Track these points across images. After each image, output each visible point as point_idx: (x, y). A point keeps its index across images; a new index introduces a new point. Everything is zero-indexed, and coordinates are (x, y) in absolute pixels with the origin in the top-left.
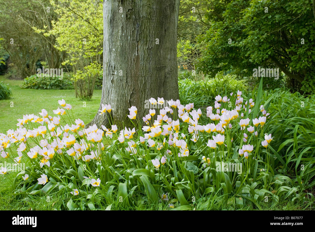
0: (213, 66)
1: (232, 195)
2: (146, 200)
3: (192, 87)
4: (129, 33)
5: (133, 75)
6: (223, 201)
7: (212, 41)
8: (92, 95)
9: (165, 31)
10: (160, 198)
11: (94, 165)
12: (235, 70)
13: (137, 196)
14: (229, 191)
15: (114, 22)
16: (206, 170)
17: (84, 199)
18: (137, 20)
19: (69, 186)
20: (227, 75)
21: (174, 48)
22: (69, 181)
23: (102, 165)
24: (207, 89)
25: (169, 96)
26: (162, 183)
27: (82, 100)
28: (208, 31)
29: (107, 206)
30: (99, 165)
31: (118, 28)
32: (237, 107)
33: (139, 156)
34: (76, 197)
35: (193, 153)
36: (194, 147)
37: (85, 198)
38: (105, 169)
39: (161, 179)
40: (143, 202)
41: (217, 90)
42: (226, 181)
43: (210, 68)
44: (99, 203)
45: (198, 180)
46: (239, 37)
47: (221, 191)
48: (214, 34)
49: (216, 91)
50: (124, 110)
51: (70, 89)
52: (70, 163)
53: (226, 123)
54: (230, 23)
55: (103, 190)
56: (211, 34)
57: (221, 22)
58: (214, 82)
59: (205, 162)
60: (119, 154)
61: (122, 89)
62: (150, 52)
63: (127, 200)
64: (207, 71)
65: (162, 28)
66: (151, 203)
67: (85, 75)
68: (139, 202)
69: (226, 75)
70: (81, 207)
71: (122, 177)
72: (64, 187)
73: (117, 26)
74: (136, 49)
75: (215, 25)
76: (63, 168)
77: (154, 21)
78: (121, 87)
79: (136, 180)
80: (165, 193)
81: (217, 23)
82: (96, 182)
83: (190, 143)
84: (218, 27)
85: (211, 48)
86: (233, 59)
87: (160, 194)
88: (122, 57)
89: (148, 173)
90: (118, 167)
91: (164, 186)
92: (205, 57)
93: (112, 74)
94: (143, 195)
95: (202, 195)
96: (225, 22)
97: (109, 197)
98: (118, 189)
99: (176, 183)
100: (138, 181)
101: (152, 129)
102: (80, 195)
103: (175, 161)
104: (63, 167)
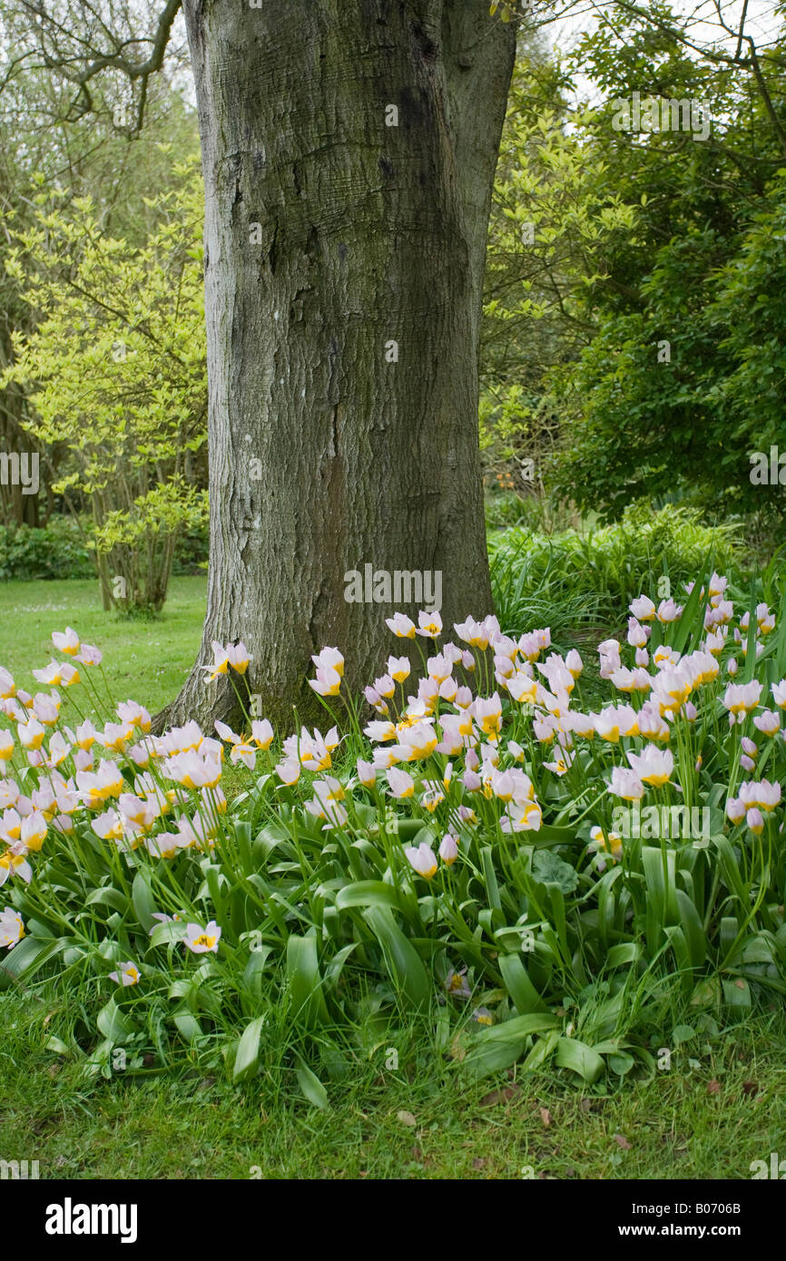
0: (611, 480)
1: (707, 969)
2: (389, 996)
3: (536, 559)
4: (303, 378)
5: (321, 529)
6: (675, 995)
7: (606, 387)
8: (164, 600)
9: (435, 363)
10: (441, 988)
11: (190, 869)
12: (695, 491)
13: (354, 984)
14: (696, 958)
15: (247, 339)
16: (608, 880)
17: (159, 999)
18: (330, 327)
19: (104, 952)
20: (665, 509)
21: (468, 426)
22: (102, 932)
23: (222, 871)
24: (593, 563)
25: (455, 600)
26: (445, 930)
27: (128, 619)
28: (589, 349)
29: (248, 1022)
30: (211, 872)
31: (261, 360)
32: (710, 636)
33: (357, 832)
34: (131, 991)
35: (556, 813)
36: (558, 793)
37: (164, 993)
38: (233, 884)
39: (440, 916)
40: (376, 1006)
41: (629, 565)
42: (683, 919)
43: (602, 485)
44: (216, 1012)
45: (578, 916)
46: (703, 369)
47: (667, 958)
48: (613, 357)
49: (626, 571)
50: (289, 658)
51: (80, 576)
52: (100, 864)
53: (674, 702)
54: (671, 317)
55: (228, 961)
56: (600, 360)
57: (636, 316)
58: (617, 538)
59: (602, 850)
60: (281, 827)
61: (281, 583)
62: (381, 441)
63: (321, 1000)
64: (591, 499)
65: (422, 354)
66: (410, 1008)
67: (138, 528)
68: (362, 1004)
69: (661, 508)
70: (151, 1028)
71: (294, 912)
72: (86, 955)
73: (259, 353)
74: (328, 433)
75: (614, 326)
76: (76, 884)
77: (394, 328)
78: (279, 573)
79: (347, 924)
80: (458, 970)
81: (623, 318)
82: (205, 937)
83: (541, 778)
84: (625, 333)
85: (602, 412)
86: (688, 450)
87: (438, 972)
88: (280, 466)
89: (395, 895)
90: (281, 873)
91: (454, 945)
92: (583, 446)
93: (245, 529)
94: (378, 977)
95: (595, 973)
96: (651, 315)
97: (253, 989)
98: (285, 959)
99: (500, 932)
100: (355, 928)
101: (402, 731)
102: (144, 985)
103: (488, 850)
104: (77, 879)
